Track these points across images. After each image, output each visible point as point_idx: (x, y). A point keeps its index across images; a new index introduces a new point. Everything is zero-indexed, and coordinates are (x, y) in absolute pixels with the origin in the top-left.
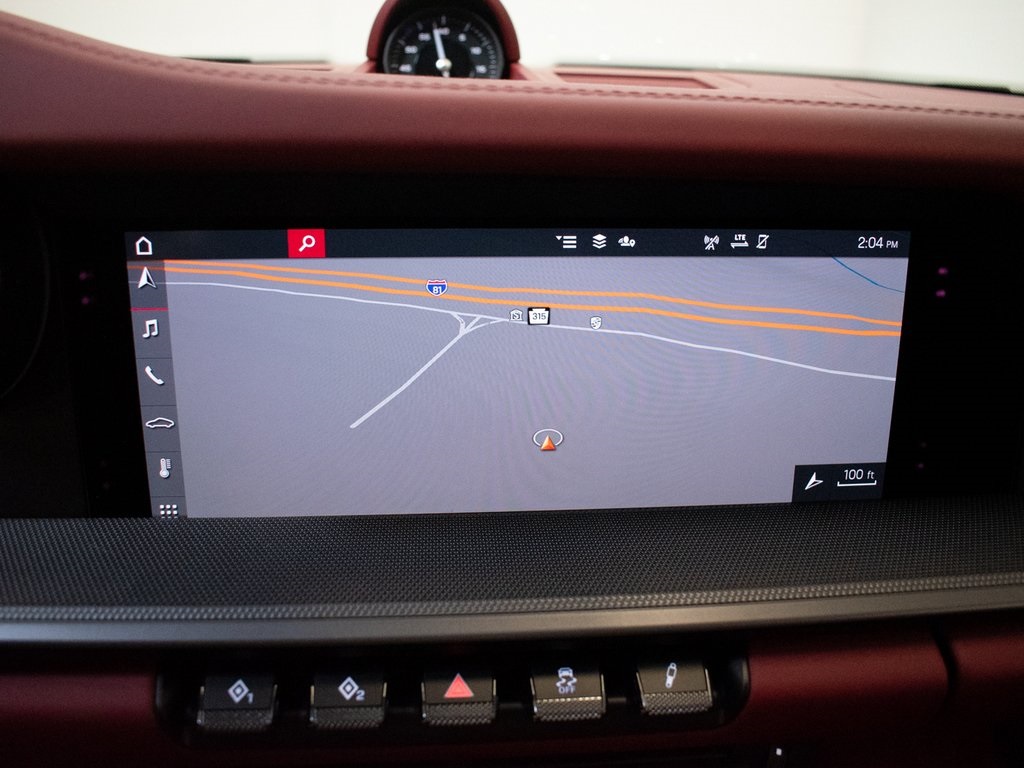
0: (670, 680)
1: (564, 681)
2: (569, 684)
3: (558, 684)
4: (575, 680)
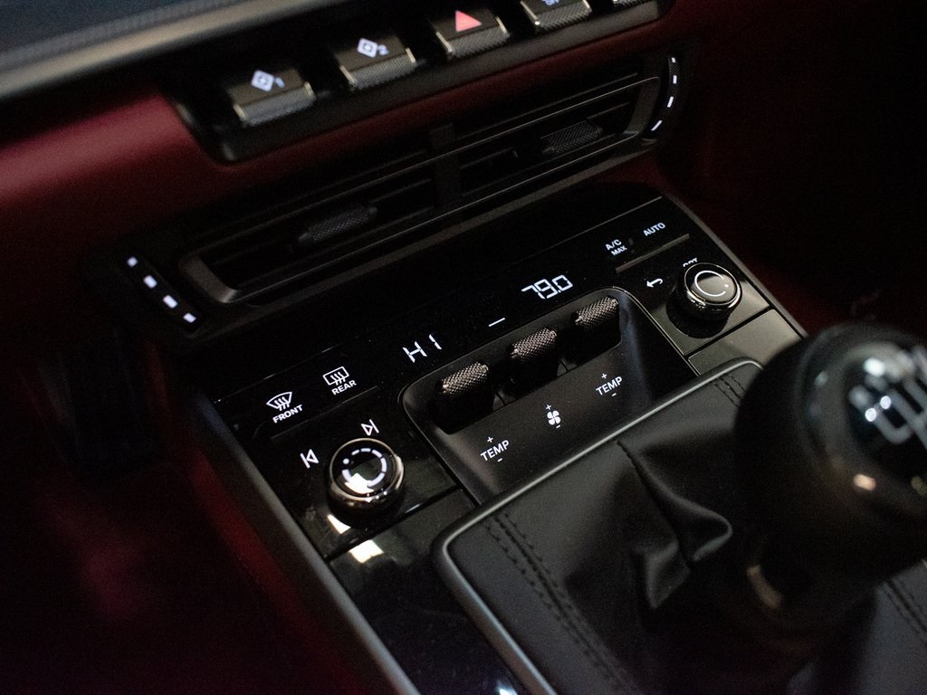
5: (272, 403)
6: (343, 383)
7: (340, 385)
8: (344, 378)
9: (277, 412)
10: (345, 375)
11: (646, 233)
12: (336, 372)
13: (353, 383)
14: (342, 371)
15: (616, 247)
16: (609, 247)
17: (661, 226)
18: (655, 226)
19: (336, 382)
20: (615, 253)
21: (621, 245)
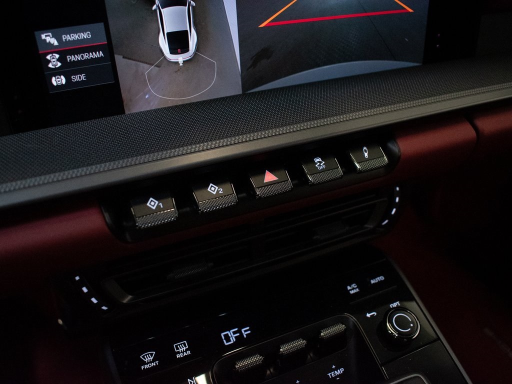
0: (366, 155)
1: (319, 164)
2: (321, 164)
3: (317, 166)
4: (324, 162)
5: (143, 357)
6: (184, 351)
7: (182, 352)
8: (185, 348)
9: (145, 363)
10: (186, 347)
11: (373, 282)
12: (181, 344)
13: (189, 352)
14: (184, 344)
15: (353, 289)
16: (349, 288)
17: (382, 278)
18: (378, 278)
19: (180, 350)
20: (352, 292)
21: (356, 288)
